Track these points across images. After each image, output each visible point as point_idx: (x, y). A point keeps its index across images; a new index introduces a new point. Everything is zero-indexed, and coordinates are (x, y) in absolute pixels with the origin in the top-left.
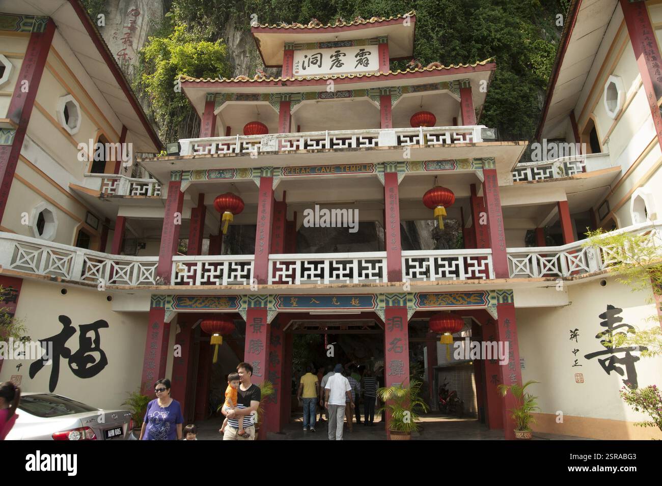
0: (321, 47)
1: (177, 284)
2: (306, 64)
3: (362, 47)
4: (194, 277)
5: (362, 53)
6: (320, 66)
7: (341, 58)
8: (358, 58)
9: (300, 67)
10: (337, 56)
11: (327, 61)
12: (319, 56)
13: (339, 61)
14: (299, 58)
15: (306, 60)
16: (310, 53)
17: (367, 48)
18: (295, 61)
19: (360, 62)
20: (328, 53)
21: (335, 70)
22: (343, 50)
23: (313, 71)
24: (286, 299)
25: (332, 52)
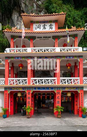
0: (40, 23)
1: (10, 85)
2: (36, 28)
3: (51, 23)
4: (14, 83)
5: (51, 25)
6: (40, 29)
7: (45, 26)
8: (50, 27)
9: (35, 29)
10: (44, 26)
11: (42, 27)
12: (40, 25)
13: (45, 27)
14: (34, 26)
15: (36, 27)
16: (37, 24)
17: (52, 24)
18: (34, 27)
19: (50, 28)
20: (42, 25)
21: (44, 30)
22: (46, 24)
23: (38, 30)
24: (35, 88)
25: (43, 24)
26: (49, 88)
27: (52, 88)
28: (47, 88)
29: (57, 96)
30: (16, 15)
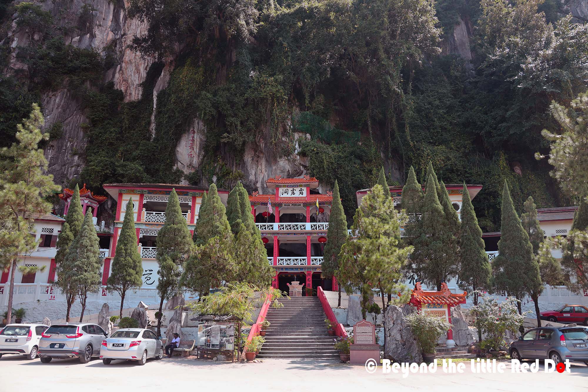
0: (288, 187)
2: (283, 193)
3: (301, 188)
5: (301, 190)
6: (288, 194)
9: (281, 193)
10: (293, 190)
11: (290, 192)
12: (287, 190)
13: (293, 192)
14: (281, 190)
15: (283, 191)
16: (284, 189)
17: (303, 188)
19: (300, 193)
20: (290, 189)
21: (293, 196)
22: (295, 188)
23: (285, 195)
24: (282, 269)
25: (292, 189)
26: (298, 268)
27: (301, 269)
28: (295, 268)
29: (307, 278)
30: (250, 156)
